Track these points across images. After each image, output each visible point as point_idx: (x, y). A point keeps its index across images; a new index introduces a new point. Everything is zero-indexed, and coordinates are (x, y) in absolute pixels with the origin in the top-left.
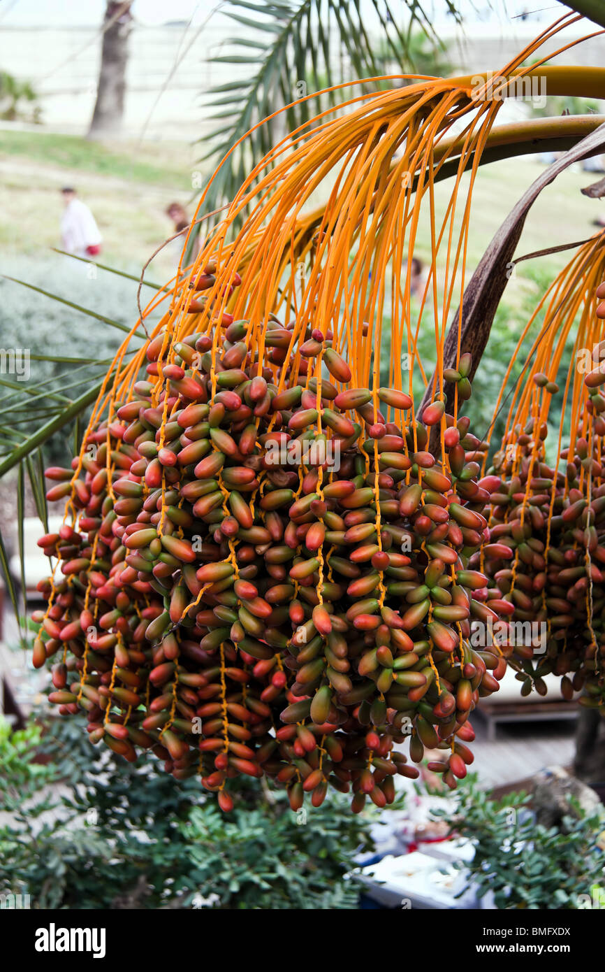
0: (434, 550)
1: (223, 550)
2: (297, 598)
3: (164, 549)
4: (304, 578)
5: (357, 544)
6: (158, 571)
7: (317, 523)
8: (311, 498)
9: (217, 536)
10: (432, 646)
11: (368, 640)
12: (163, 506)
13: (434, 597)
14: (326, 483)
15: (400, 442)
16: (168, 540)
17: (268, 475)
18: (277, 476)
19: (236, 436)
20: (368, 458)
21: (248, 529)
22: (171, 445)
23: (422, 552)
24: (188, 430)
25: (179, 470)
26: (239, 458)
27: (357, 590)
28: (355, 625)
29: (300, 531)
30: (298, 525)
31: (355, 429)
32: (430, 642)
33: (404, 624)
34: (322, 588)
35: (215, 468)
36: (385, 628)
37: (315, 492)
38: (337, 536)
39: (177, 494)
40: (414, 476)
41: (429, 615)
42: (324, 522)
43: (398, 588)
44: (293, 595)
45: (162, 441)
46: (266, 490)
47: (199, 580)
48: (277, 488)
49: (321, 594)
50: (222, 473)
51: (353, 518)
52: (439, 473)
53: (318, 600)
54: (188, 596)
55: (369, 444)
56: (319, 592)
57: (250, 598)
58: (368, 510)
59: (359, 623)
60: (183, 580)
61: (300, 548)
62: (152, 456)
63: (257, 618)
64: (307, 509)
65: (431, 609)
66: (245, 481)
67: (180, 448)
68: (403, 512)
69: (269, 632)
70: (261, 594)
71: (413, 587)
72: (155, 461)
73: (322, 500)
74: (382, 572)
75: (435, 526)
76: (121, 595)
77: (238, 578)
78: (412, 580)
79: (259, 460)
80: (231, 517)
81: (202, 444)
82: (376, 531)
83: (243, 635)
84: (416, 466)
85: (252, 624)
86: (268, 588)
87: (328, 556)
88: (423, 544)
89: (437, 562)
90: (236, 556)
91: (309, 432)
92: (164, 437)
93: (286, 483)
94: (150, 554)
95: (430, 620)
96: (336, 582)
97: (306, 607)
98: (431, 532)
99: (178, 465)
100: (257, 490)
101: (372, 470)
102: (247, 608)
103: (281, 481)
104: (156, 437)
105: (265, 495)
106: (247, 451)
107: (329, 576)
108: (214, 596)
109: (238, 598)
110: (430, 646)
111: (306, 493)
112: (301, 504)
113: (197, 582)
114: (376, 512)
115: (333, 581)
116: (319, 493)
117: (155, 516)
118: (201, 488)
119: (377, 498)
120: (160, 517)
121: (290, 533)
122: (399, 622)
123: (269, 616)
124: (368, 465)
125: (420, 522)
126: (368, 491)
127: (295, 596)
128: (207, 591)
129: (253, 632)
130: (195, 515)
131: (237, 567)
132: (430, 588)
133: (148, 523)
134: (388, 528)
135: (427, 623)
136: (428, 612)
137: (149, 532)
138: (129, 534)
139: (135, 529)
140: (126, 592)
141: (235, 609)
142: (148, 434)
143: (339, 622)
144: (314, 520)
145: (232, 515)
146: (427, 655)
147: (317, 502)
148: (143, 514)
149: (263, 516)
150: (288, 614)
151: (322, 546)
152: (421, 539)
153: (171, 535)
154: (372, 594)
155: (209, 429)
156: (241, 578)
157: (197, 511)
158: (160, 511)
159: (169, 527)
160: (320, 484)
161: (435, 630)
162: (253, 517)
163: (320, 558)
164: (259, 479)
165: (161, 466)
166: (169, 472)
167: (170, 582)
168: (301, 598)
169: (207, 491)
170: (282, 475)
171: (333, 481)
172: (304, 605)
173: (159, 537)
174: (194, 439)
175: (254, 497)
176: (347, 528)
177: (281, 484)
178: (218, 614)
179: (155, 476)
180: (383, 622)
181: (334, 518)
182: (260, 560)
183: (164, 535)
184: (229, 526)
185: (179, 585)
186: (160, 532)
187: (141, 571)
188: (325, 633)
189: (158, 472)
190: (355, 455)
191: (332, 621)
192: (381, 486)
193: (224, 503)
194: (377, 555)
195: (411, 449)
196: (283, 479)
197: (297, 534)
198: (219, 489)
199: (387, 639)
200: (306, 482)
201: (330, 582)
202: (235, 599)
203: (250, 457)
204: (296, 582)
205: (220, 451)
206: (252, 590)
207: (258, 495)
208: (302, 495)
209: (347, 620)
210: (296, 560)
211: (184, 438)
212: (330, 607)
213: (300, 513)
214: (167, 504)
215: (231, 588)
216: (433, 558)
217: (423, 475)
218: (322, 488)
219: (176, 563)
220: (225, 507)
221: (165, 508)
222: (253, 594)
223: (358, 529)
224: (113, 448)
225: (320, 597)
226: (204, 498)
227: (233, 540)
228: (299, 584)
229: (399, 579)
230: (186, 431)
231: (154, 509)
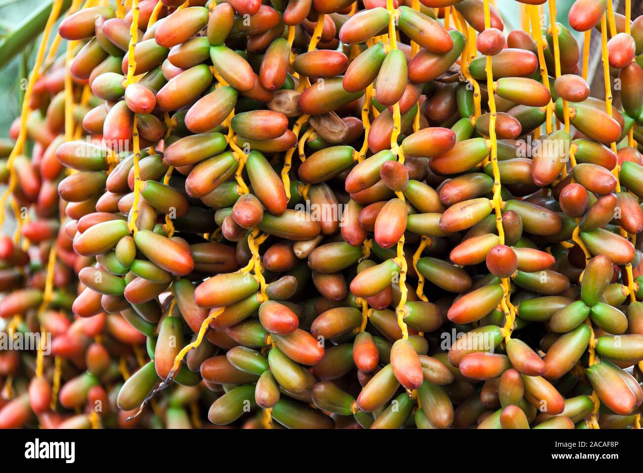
0: (593, 240)
1: (241, 253)
2: (366, 330)
3: (140, 254)
4: (376, 294)
5: (463, 234)
6: (133, 292)
7: (393, 201)
8: (382, 159)
9: (227, 229)
10: (597, 405)
11: (486, 397)
12: (136, 182)
13: (596, 321)
14: (407, 131)
15: (530, 61)
16: (148, 240)
17: (312, 123)
18: (326, 124)
19: (255, 60)
20: (477, 90)
21: (279, 215)
22: (149, 78)
23: (577, 246)
24: (175, 51)
25: (162, 120)
26: (262, 95)
27: (465, 311)
28: (462, 371)
29: (366, 215)
30: (363, 204)
31: (455, 40)
32: (593, 397)
33: (545, 367)
34: (406, 310)
35: (219, 113)
36: (513, 375)
37: (389, 148)
38: (427, 222)
39: (161, 161)
40: (560, 117)
41: (591, 351)
42: (406, 199)
43: (535, 307)
44: (360, 325)
45: (131, 71)
46: (310, 150)
47: (200, 304)
48: (328, 144)
49: (405, 321)
50: (233, 122)
51: (453, 190)
52: (602, 112)
53: (400, 331)
54: (186, 334)
55: (480, 65)
56: (400, 317)
57: (285, 331)
58: (480, 176)
59: (469, 367)
60: (176, 305)
61: (368, 245)
62: (115, 97)
63: (301, 365)
64: (376, 178)
65: (593, 342)
66: (271, 134)
67: (164, 81)
68: (539, 179)
69: (321, 389)
70: (305, 324)
71: (562, 306)
72: (120, 105)
73: (402, 160)
74: (506, 281)
75: (594, 199)
76: (95, 350)
77: (266, 298)
78: (560, 294)
79: (295, 98)
80: (251, 196)
81: (198, 73)
82: (493, 212)
83: (276, 394)
84: (560, 101)
85: (292, 377)
86: (318, 314)
87: (416, 257)
88: (576, 231)
89: (600, 262)
90: (262, 261)
91: (376, 47)
92: (134, 64)
93: (341, 136)
94: (116, 263)
95: (593, 361)
96: (431, 300)
97: (383, 345)
98: (587, 210)
99: (159, 111)
100: (293, 149)
101: (485, 107)
102: (283, 349)
103: (334, 133)
104: (123, 66)
105: (306, 158)
106: (274, 83)
107: (420, 291)
108: (228, 331)
109: (268, 334)
110: (593, 404)
111: (373, 152)
112: (365, 170)
113: (197, 307)
114: (493, 178)
115: (425, 299)
116: (396, 149)
117: (125, 200)
118: (197, 148)
119: (494, 155)
120: (132, 201)
121: (349, 220)
122: (537, 365)
123: (319, 361)
124: (477, 100)
125: (567, 194)
126: (477, 145)
127: (364, 326)
128: (215, 322)
129: (293, 390)
130: (189, 193)
131: (262, 280)
132: (589, 305)
133: (115, 211)
134: (515, 206)
135: (587, 366)
136: (588, 347)
137: (115, 226)
138: (82, 230)
139: (93, 222)
140: (104, 345)
141: (262, 351)
142: (111, 61)
143: (436, 368)
144: (389, 196)
145: (252, 191)
146: (590, 419)
147: (391, 165)
148: (107, 198)
149: (305, 192)
150: (352, 357)
151: (403, 239)
152: (571, 223)
153: (152, 229)
154: (489, 318)
155: (209, 48)
156: (270, 299)
157: (191, 186)
158: (133, 191)
159: (148, 216)
160: (396, 133)
161: (600, 377)
162: (289, 195)
163: (400, 260)
164: (296, 131)
165: (130, 114)
166: (144, 123)
167: (155, 312)
168: (373, 329)
169: (209, 153)
170: (335, 122)
171: (420, 129)
172: (378, 340)
173: (132, 234)
174: (184, 66)
175: (289, 160)
176: (444, 206)
177: (333, 138)
178: (235, 361)
179: (120, 129)
180: (510, 365)
181: (423, 192)
182: (300, 266)
183: (139, 230)
184: (246, 211)
185: (170, 315)
186: (132, 225)
187: (106, 293)
188: (412, 386)
189: (126, 124)
190: (457, 83)
191: (423, 366)
192: (500, 135)
193: (238, 173)
194: (495, 252)
195: (552, 72)
196: (337, 129)
197: (361, 221)
198: (228, 149)
199: (518, 393)
200: (375, 132)
201: (421, 300)
202: (262, 335)
203: (280, 94)
204: (365, 304)
205: (228, 85)
206: (288, 317)
207: (296, 158)
208: (369, 154)
209: (449, 364)
210: (361, 266)
211: (168, 66)
212: (419, 342)
213: (364, 184)
214: (143, 178)
215: (253, 317)
216: (593, 255)
217: (572, 115)
218: (400, 143)
219: (162, 278)
220: (240, 180)
221: (140, 186)
222: (288, 325)
223: (463, 209)
224: (78, 100)
225: (404, 327)
226: (204, 165)
227: (255, 233)
228: (369, 307)
229: (538, 292)
230: (170, 54)
231: (124, 188)
